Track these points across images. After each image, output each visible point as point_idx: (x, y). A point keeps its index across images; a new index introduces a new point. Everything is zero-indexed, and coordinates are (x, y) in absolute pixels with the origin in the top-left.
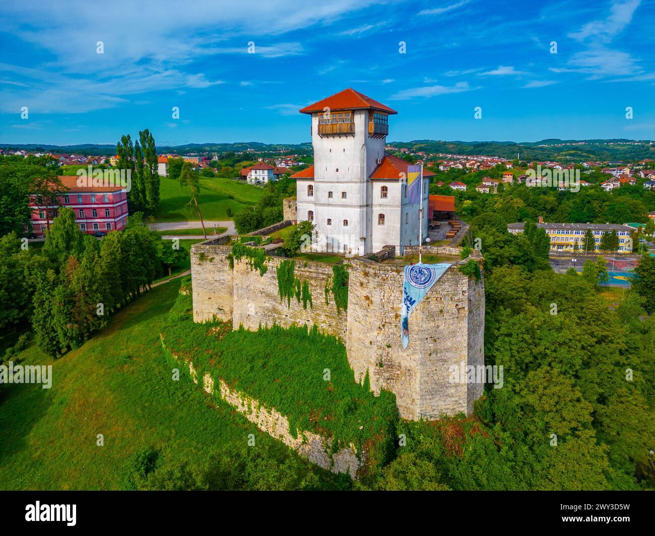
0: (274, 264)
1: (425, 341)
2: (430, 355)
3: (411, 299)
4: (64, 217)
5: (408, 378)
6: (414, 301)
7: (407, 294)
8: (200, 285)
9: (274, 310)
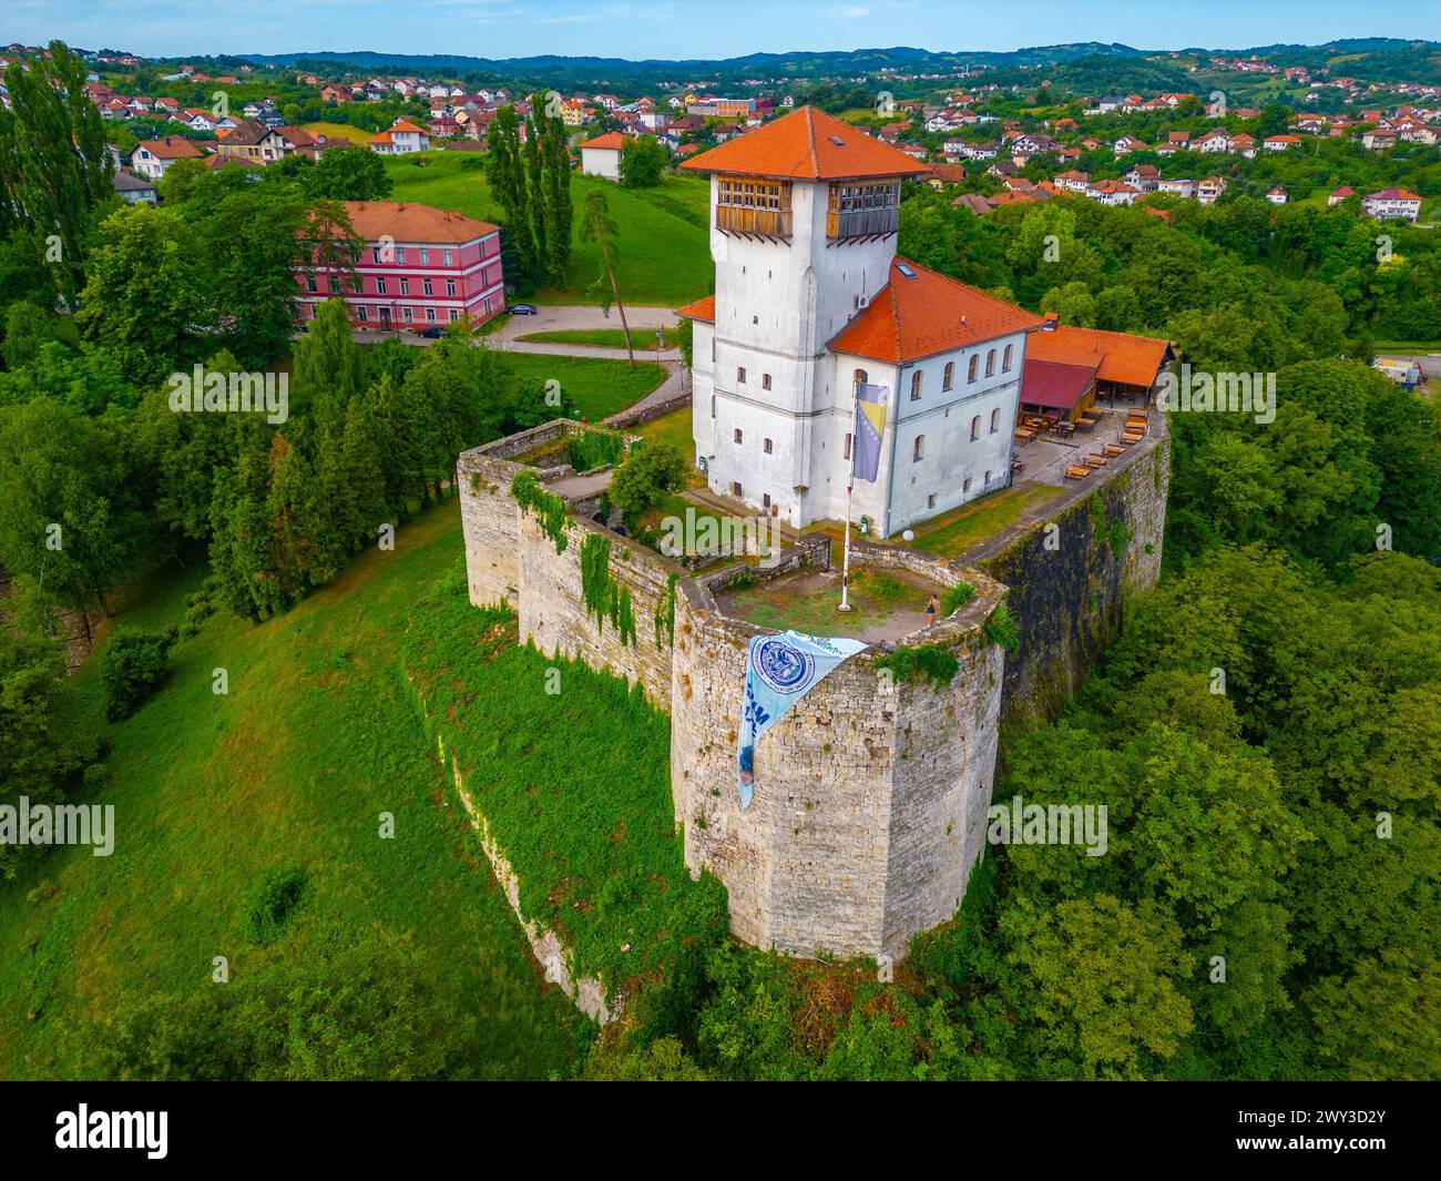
0: (577, 534)
1: (787, 804)
2: (797, 832)
3: (761, 709)
4: (325, 320)
5: (751, 865)
6: (767, 717)
7: (752, 697)
8: (477, 536)
9: (579, 629)
